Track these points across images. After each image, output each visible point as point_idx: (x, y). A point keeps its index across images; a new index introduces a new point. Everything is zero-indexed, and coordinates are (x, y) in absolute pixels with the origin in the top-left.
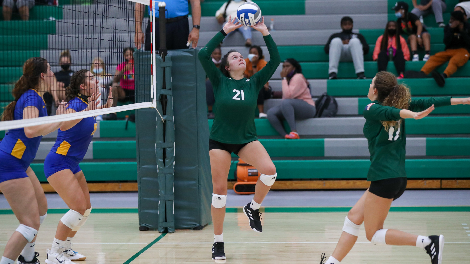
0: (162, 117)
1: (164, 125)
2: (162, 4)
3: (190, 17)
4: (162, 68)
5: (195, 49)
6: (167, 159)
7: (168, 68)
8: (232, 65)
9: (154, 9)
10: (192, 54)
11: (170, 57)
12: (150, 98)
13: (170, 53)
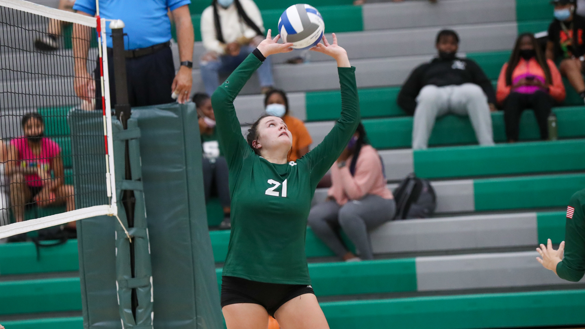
0: (128, 231)
1: (132, 246)
2: (117, 24)
3: (174, 47)
4: (122, 141)
5: (180, 105)
6: (140, 309)
7: (133, 141)
8: (265, 137)
9: (104, 33)
10: (177, 114)
11: (136, 120)
12: (106, 198)
13: (136, 113)
